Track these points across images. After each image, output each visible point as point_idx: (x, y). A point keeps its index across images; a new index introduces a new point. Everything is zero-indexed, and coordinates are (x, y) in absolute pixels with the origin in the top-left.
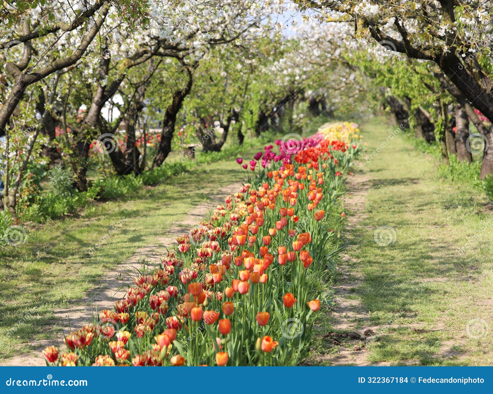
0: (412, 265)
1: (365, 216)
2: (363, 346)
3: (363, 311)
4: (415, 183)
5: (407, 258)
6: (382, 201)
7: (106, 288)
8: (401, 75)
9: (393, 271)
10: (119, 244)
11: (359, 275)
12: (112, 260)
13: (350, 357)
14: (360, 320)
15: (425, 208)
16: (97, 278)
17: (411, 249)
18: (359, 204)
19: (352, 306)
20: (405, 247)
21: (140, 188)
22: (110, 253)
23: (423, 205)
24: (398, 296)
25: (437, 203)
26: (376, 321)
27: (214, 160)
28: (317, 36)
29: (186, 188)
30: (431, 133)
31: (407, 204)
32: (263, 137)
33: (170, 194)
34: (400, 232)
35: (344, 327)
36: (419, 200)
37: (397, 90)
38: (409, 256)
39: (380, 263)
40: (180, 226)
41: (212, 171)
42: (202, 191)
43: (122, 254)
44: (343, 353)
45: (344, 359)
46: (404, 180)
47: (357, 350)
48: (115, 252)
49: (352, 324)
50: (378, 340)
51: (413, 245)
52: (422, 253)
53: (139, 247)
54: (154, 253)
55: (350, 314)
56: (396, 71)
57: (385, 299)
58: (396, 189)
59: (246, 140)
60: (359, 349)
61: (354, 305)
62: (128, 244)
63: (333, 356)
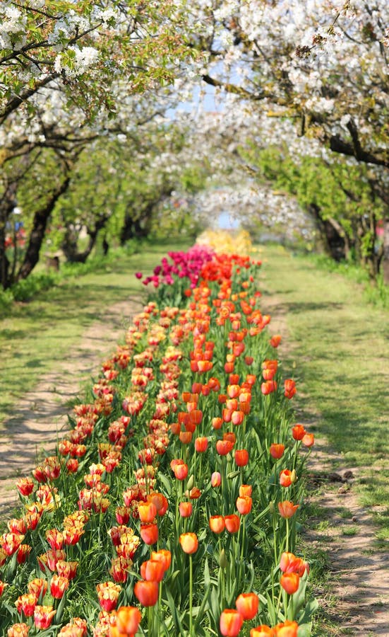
0: (373, 402)
1: (294, 345)
2: (349, 489)
3: (335, 451)
4: (340, 308)
5: (364, 394)
6: (309, 328)
7: (23, 419)
8: (309, 179)
9: (353, 408)
10: (17, 370)
11: (314, 412)
12: (18, 387)
13: (337, 500)
14: (333, 461)
15: (362, 337)
16: (8, 408)
17: (364, 384)
18: (282, 332)
19: (319, 446)
20: (356, 382)
21: (10, 304)
22: (11, 380)
23: (359, 335)
24: (369, 436)
25: (375, 332)
26: (353, 464)
27: (82, 274)
28: (207, 128)
29: (66, 305)
30: (339, 249)
31: (339, 333)
32: (129, 247)
33: (49, 312)
34: (344, 364)
35: (318, 468)
36: (352, 329)
37: (303, 196)
38: (364, 391)
39: (333, 399)
40: (80, 350)
41: (86, 287)
42: (86, 310)
43: (26, 380)
44: (327, 495)
45: (330, 502)
46: (325, 305)
47: (342, 493)
48: (17, 378)
49: (326, 465)
50: (363, 482)
51: (364, 379)
52: (379, 389)
53: (43, 374)
54: (62, 381)
55: (320, 454)
56: (303, 174)
57: (355, 439)
58: (318, 314)
59: (111, 250)
60: (345, 492)
61: (320, 444)
62: (27, 370)
63: (318, 499)
